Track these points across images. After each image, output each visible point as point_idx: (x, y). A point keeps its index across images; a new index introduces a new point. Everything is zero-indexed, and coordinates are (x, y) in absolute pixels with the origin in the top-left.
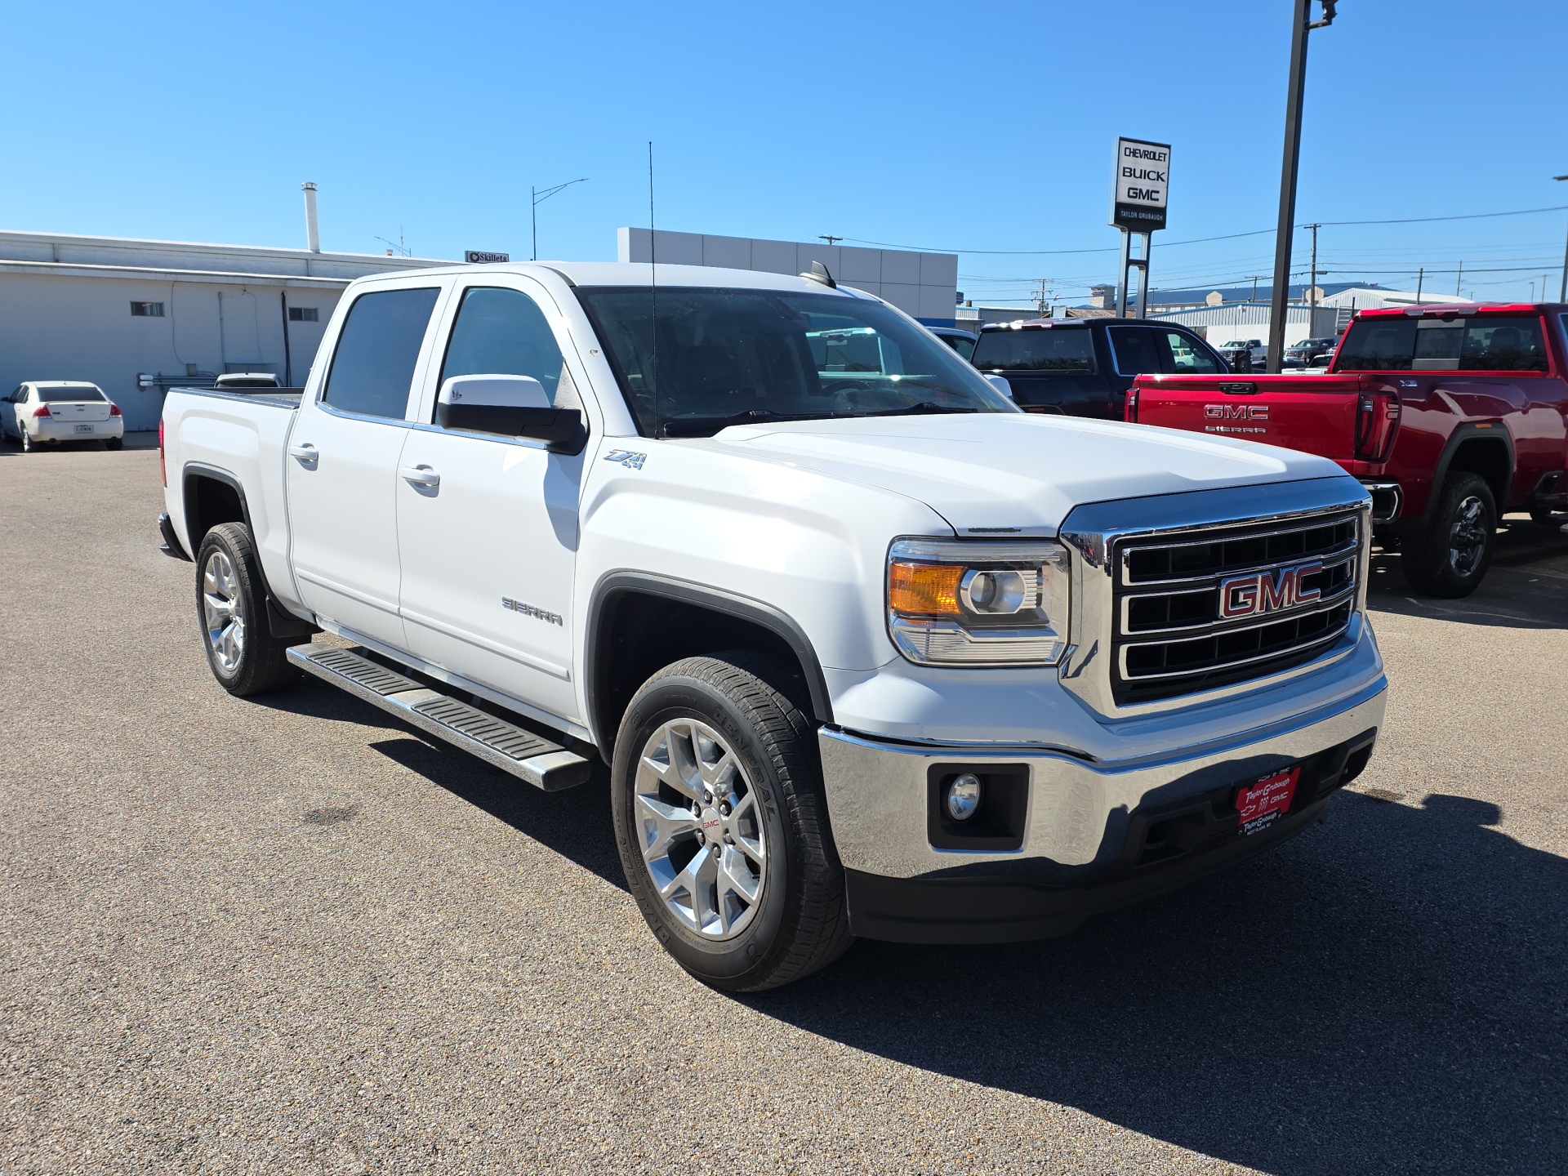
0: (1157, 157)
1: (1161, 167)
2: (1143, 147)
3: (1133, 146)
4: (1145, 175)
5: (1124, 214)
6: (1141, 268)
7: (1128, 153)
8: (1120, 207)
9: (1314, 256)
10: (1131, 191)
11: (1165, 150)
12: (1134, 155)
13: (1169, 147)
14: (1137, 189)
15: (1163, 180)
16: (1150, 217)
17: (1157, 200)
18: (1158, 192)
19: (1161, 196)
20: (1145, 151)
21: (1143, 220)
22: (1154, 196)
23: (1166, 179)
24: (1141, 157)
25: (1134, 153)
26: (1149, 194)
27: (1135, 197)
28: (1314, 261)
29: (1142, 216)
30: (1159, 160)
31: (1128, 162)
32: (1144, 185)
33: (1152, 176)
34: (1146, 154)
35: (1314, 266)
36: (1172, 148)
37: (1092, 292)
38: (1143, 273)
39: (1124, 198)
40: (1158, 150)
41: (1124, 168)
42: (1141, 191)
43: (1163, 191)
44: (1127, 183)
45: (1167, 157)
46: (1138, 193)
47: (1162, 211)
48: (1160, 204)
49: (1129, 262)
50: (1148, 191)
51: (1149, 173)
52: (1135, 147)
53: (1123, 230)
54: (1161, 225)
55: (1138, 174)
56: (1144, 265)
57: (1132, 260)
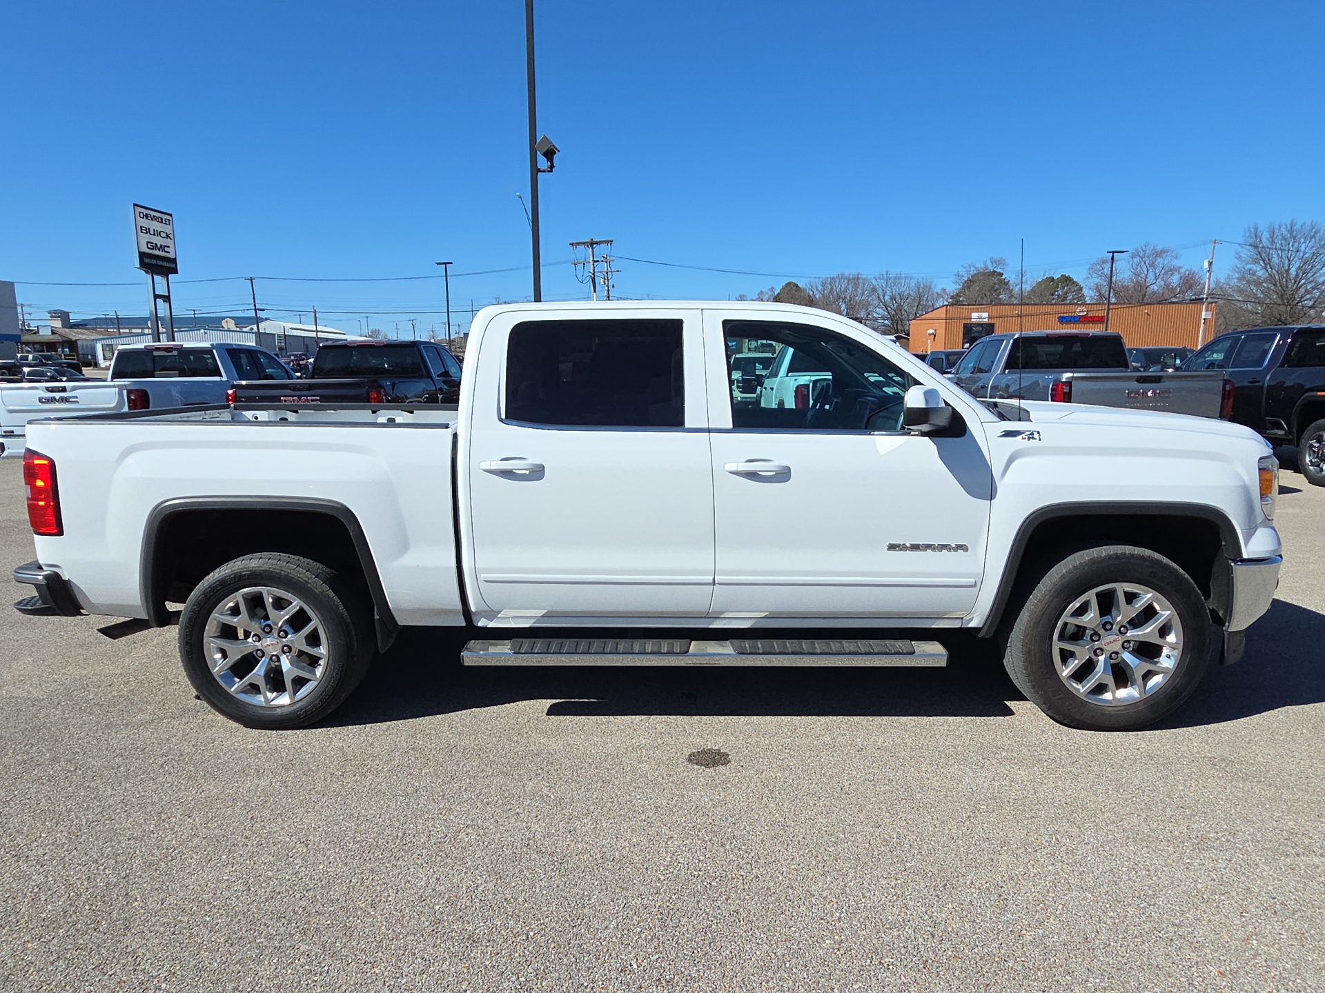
0: (164, 222)
1: (168, 229)
2: (153, 213)
3: (145, 211)
4: (158, 234)
5: (147, 261)
6: (164, 301)
7: (142, 216)
8: (142, 255)
9: (254, 298)
10: (149, 245)
11: (169, 218)
12: (147, 218)
13: (171, 215)
14: (153, 243)
15: (170, 239)
16: (165, 264)
17: (169, 252)
18: (169, 247)
19: (171, 250)
20: (154, 216)
21: (161, 266)
22: (166, 249)
23: (172, 238)
24: (152, 220)
25: (146, 216)
26: (162, 248)
27: (153, 249)
28: (254, 301)
29: (160, 263)
30: (165, 224)
31: (144, 222)
32: (159, 241)
33: (164, 235)
34: (155, 219)
35: (255, 305)
36: (173, 216)
37: (49, 315)
38: (167, 305)
39: (145, 249)
40: (165, 217)
41: (141, 227)
42: (156, 244)
43: (172, 246)
44: (145, 238)
45: (171, 222)
46: (155, 247)
47: (174, 261)
48: (171, 255)
49: (156, 297)
50: (161, 246)
51: (160, 232)
52: (147, 212)
53: (147, 272)
54: (175, 271)
55: (152, 233)
56: (167, 299)
57: (158, 295)
